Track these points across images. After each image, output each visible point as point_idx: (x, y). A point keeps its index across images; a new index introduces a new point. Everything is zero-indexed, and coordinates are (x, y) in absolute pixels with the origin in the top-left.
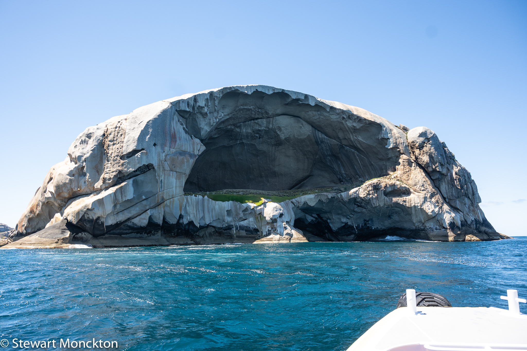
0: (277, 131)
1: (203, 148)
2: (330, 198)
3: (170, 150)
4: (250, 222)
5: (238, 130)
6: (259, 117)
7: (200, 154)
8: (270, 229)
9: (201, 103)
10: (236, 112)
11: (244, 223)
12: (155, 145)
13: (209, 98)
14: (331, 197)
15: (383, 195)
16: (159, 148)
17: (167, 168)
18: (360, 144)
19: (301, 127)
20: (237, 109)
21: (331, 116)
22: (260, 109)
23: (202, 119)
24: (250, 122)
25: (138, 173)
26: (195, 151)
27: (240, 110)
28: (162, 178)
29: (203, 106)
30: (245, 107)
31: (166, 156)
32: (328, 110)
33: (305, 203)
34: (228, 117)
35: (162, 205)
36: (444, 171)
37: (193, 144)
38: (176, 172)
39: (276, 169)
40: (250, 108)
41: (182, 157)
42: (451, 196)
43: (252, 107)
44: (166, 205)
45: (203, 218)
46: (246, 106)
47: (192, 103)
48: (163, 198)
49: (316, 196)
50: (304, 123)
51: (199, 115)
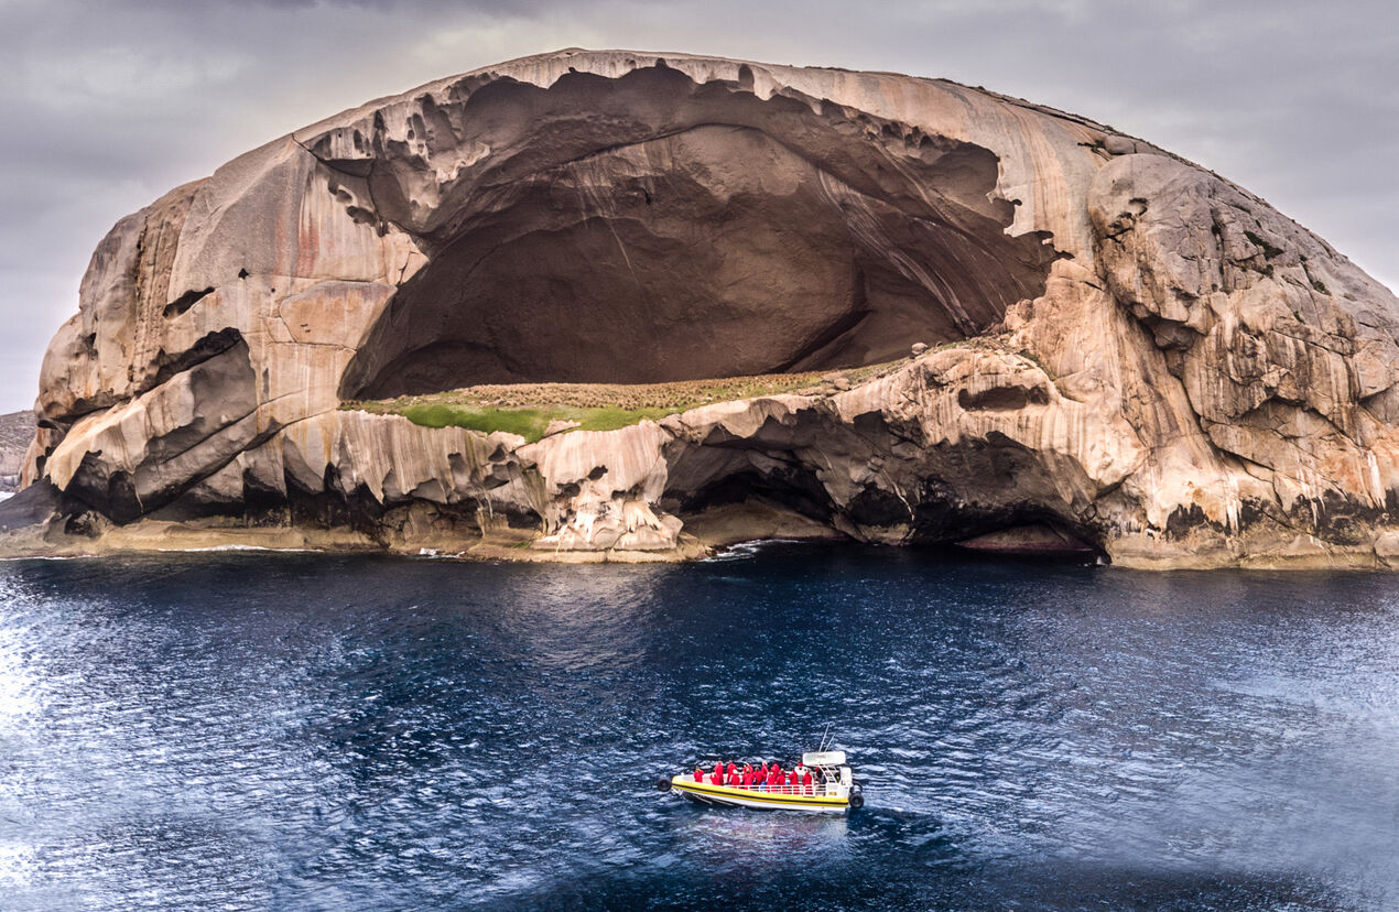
0: (694, 177)
1: (420, 260)
2: (795, 412)
3: (292, 283)
4: (513, 491)
5: (568, 184)
6: (620, 141)
7: (405, 280)
8: (564, 514)
9: (397, 131)
10: (537, 134)
11: (499, 493)
12: (243, 274)
13: (421, 113)
14: (798, 410)
15: (956, 405)
16: (255, 283)
17: (283, 334)
18: (957, 216)
19: (773, 160)
20: (537, 127)
21: (836, 127)
22: (616, 116)
23: (411, 175)
24: (597, 158)
25: (207, 352)
26: (390, 275)
27: (549, 127)
28: (269, 364)
29: (402, 140)
30: (562, 118)
31: (279, 301)
32: (817, 110)
33: (717, 429)
34: (512, 153)
35: (276, 441)
36: (1196, 317)
37: (384, 253)
38: (313, 344)
39: (729, 296)
40: (577, 118)
41: (333, 300)
42: (1213, 411)
43: (584, 116)
44: (286, 439)
45: (390, 477)
46: (563, 114)
47: (368, 134)
48: (273, 422)
49: (754, 404)
50: (778, 148)
51: (401, 166)
